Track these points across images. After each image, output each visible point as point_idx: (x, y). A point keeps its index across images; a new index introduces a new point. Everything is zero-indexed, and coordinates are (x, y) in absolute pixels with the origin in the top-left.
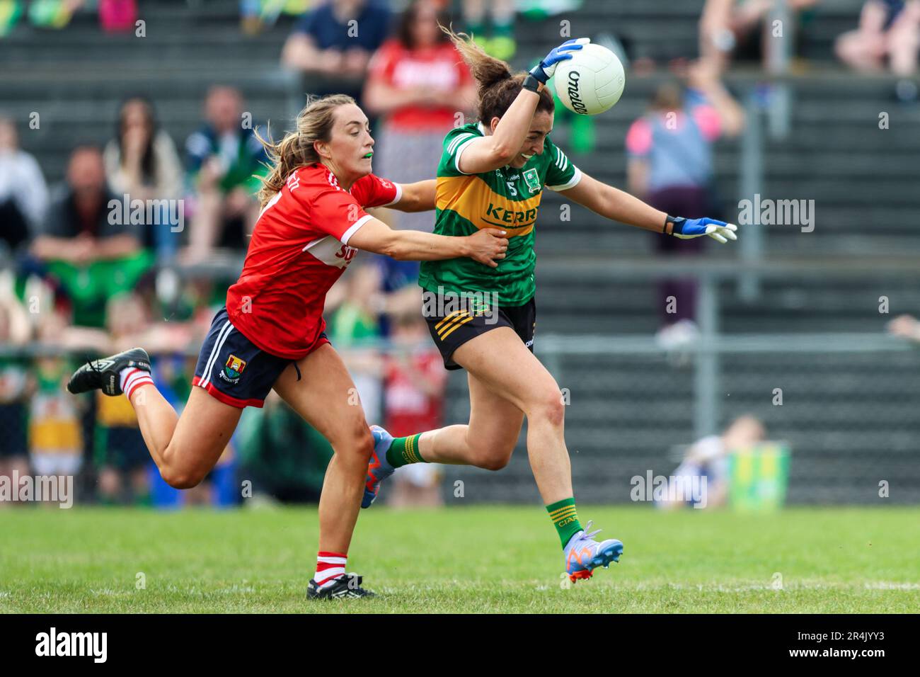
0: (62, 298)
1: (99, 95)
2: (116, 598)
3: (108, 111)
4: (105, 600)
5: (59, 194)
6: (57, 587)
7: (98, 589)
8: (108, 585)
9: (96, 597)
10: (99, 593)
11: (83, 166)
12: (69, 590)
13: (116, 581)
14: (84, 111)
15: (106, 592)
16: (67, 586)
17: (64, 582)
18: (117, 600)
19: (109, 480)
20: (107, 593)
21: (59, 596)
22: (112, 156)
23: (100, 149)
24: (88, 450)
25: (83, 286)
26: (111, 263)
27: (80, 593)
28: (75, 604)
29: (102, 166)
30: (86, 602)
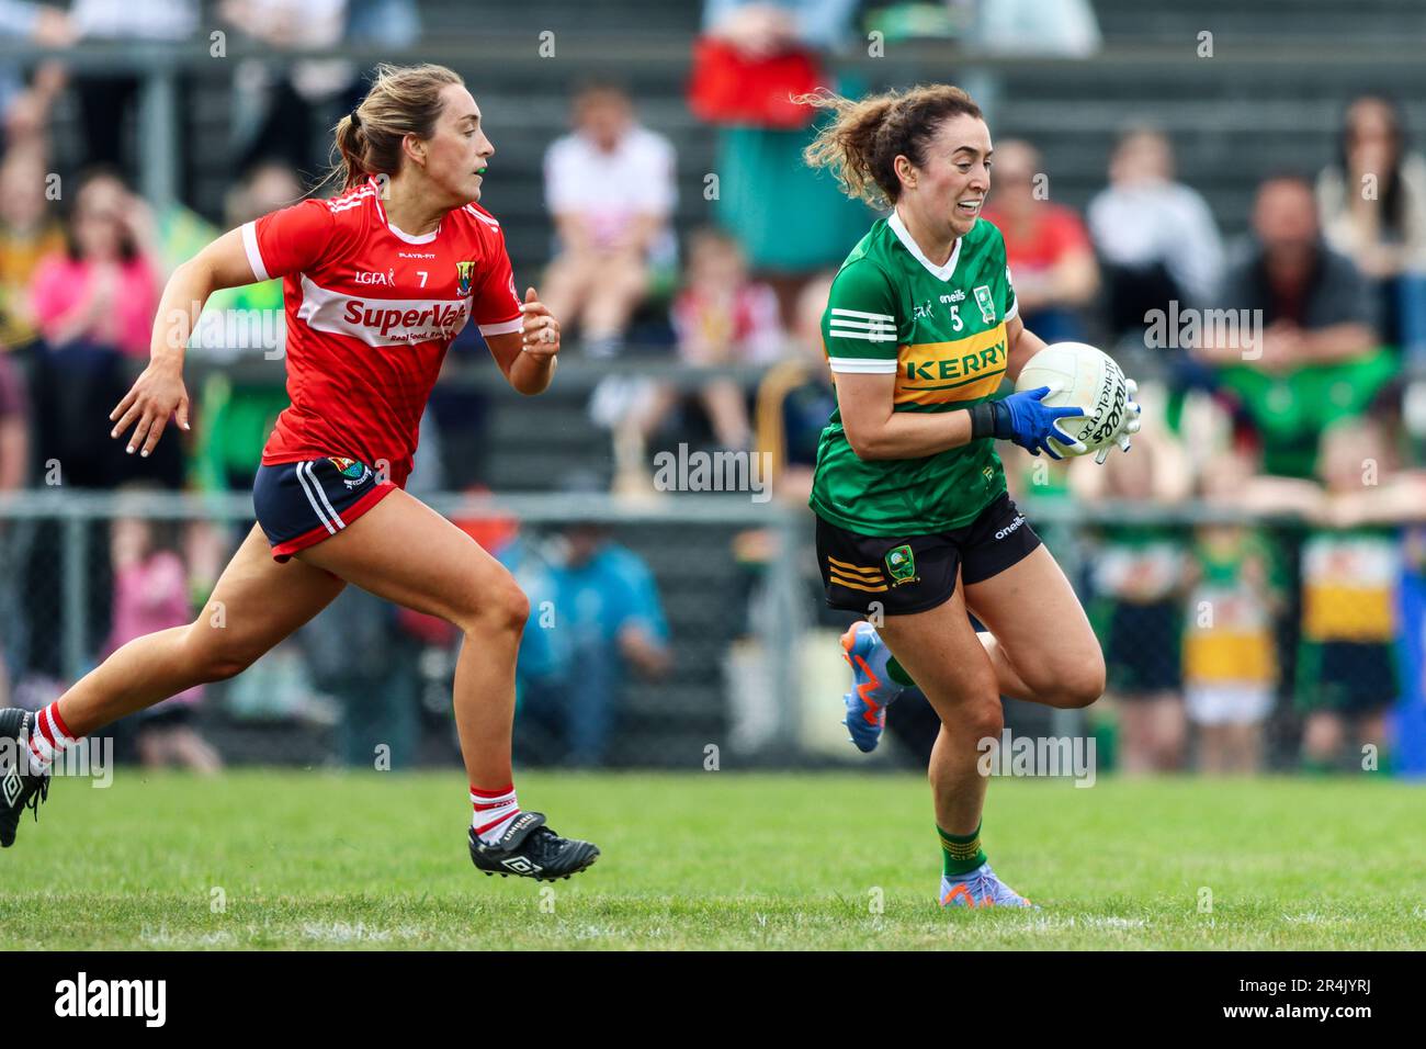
0: (1246, 428)
1: (1308, 89)
2: (1327, 929)
3: (1325, 117)
4: (1309, 933)
5: (1240, 254)
6: (1229, 910)
7: (1297, 913)
8: (1313, 907)
9: (1294, 926)
10: (1298, 920)
11: (1280, 206)
12: (1249, 913)
13: (1329, 900)
14: (1284, 116)
15: (1311, 918)
16: (1245, 908)
17: (1239, 901)
18: (1328, 933)
19: (1322, 732)
20: (1312, 920)
21: (1231, 925)
22: (1329, 190)
23: (1309, 180)
24: (1286, 683)
25: (1279, 407)
26: (1328, 368)
27: (1266, 921)
28: (1257, 938)
29: (1313, 210)
30: (1277, 935)
